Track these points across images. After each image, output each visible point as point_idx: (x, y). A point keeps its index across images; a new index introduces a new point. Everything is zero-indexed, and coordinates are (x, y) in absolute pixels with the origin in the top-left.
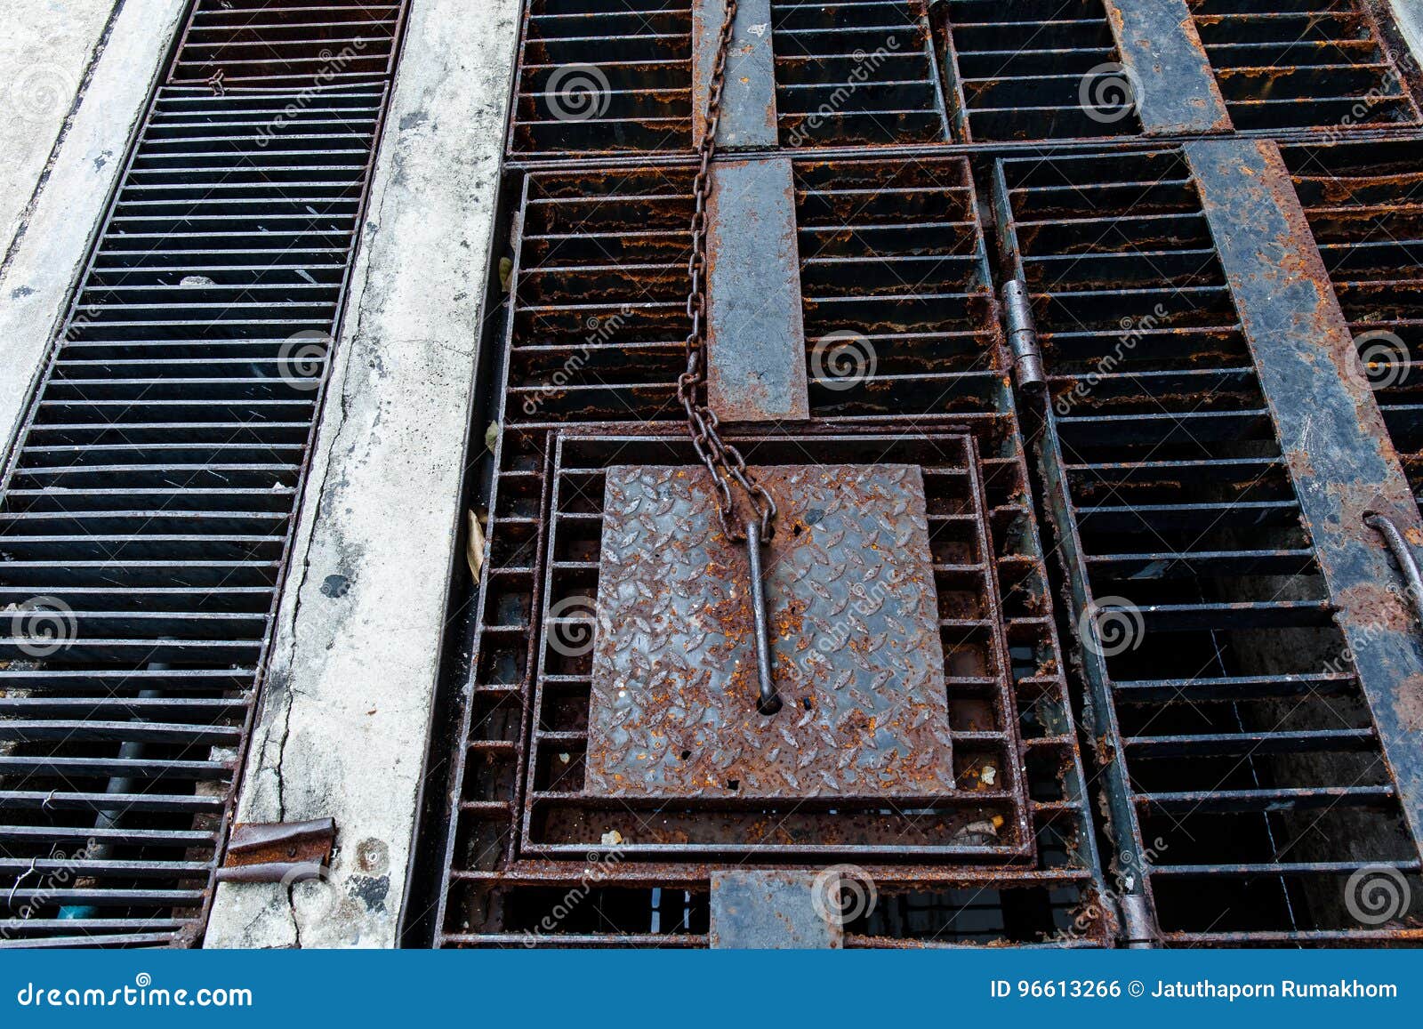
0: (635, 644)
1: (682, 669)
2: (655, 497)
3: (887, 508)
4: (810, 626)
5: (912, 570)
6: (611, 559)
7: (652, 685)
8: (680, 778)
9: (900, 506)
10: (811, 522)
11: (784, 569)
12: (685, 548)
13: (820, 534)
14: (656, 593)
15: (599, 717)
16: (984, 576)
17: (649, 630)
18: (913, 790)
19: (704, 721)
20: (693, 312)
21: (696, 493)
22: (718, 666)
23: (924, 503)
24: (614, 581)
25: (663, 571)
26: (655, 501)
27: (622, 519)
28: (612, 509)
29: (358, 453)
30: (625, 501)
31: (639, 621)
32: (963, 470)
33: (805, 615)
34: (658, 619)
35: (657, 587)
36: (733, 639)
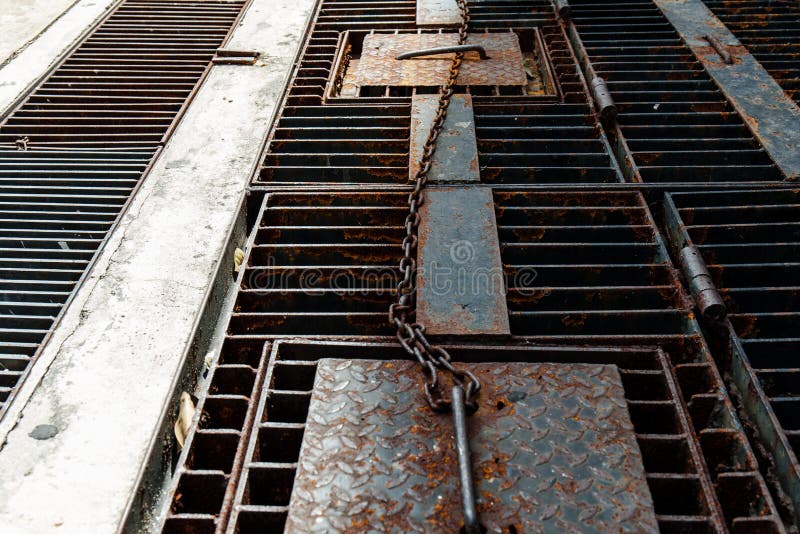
0: (337, 482)
1: (383, 502)
2: (364, 380)
3: (588, 393)
4: (515, 472)
5: (614, 436)
6: (317, 420)
7: (351, 514)
9: (600, 390)
10: (514, 400)
11: (487, 432)
12: (390, 414)
13: (523, 410)
14: (360, 446)
16: (687, 444)
17: (351, 473)
20: (404, 268)
21: (402, 378)
22: (420, 500)
23: (623, 391)
24: (319, 436)
25: (369, 429)
26: (364, 383)
27: (330, 394)
28: (321, 387)
29: (88, 346)
30: (335, 383)
31: (341, 465)
32: (658, 372)
33: (509, 464)
34: (361, 464)
35: (361, 441)
36: (436, 481)
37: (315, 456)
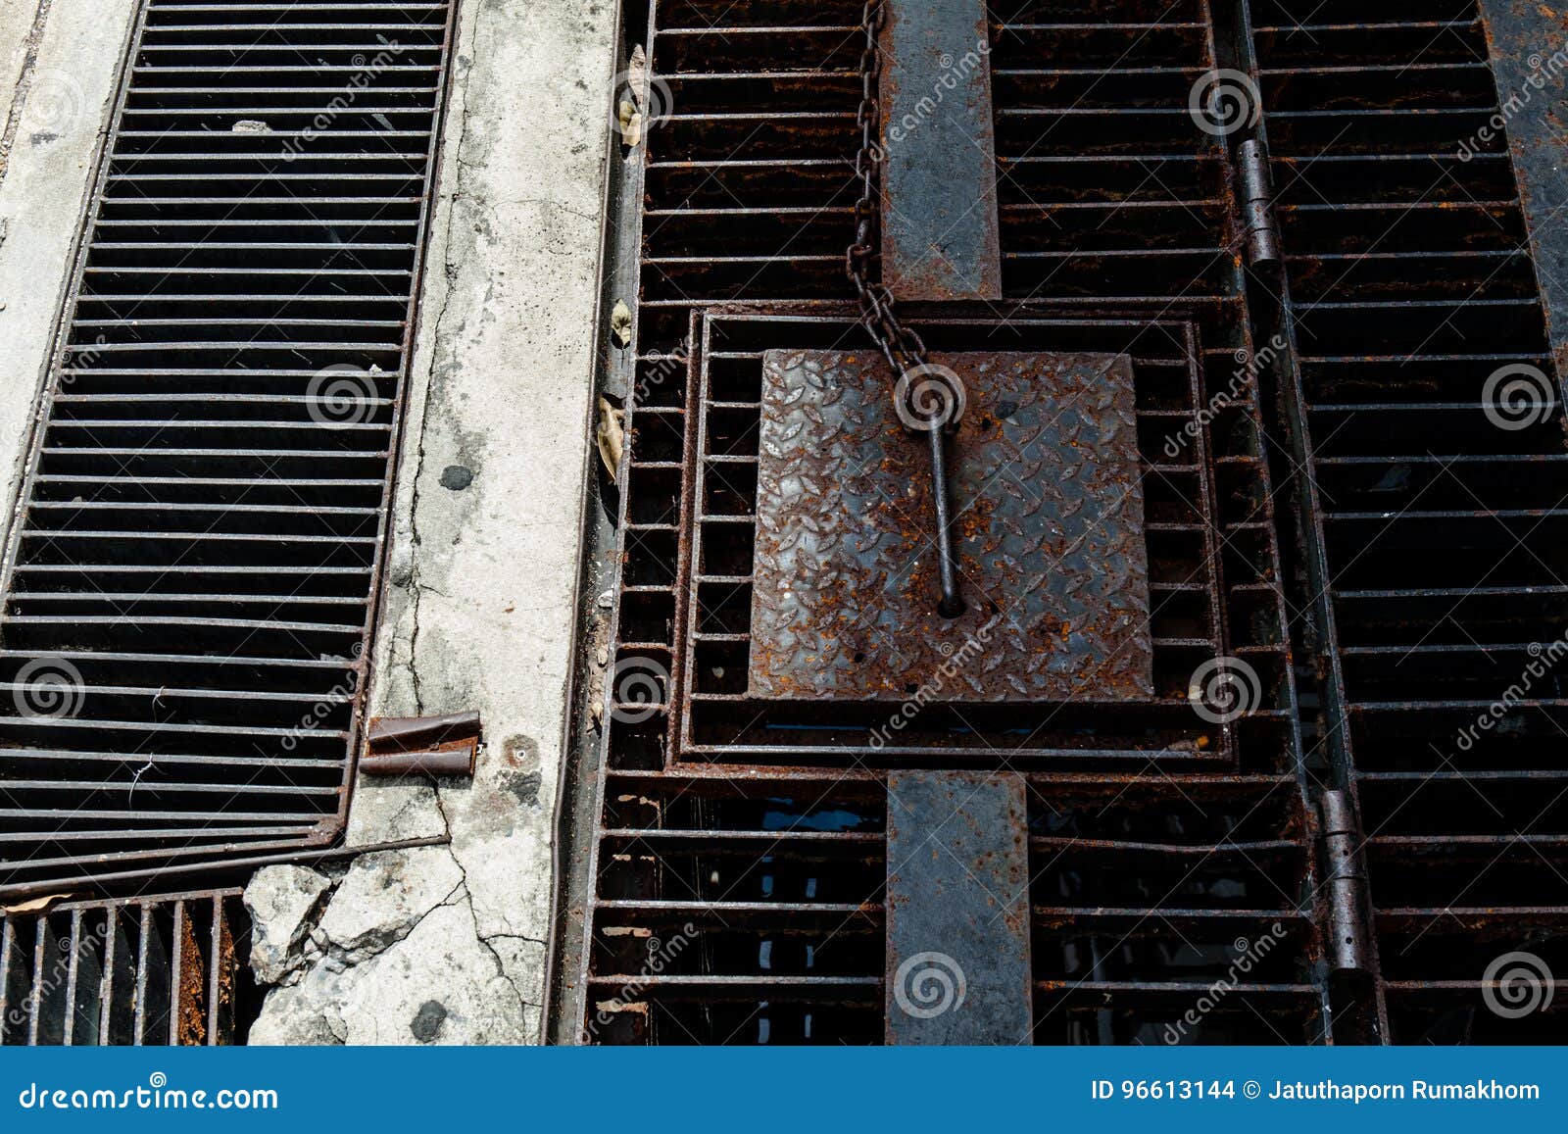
0: (801, 544)
1: (854, 570)
2: (821, 385)
3: (1090, 402)
4: (999, 527)
5: (1116, 470)
6: (771, 452)
7: (820, 586)
8: (853, 681)
9: (1106, 399)
10: (1003, 416)
11: (970, 466)
12: (856, 441)
13: (1012, 429)
14: (824, 490)
15: (762, 620)
16: (1198, 477)
17: (816, 529)
18: (1108, 696)
19: (879, 624)
20: (863, 173)
21: (868, 381)
22: (894, 567)
23: (1134, 397)
24: (775, 476)
25: (833, 465)
26: (821, 389)
27: (783, 409)
28: (771, 398)
29: (470, 332)
30: (787, 390)
31: (805, 519)
32: (1181, 362)
33: (994, 515)
34: (827, 517)
35: (825, 483)
36: (911, 542)
37: (773, 506)
